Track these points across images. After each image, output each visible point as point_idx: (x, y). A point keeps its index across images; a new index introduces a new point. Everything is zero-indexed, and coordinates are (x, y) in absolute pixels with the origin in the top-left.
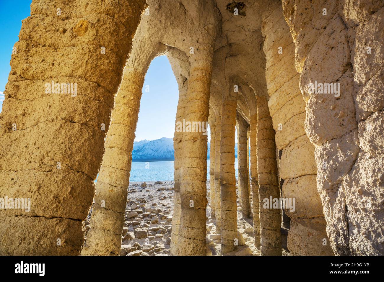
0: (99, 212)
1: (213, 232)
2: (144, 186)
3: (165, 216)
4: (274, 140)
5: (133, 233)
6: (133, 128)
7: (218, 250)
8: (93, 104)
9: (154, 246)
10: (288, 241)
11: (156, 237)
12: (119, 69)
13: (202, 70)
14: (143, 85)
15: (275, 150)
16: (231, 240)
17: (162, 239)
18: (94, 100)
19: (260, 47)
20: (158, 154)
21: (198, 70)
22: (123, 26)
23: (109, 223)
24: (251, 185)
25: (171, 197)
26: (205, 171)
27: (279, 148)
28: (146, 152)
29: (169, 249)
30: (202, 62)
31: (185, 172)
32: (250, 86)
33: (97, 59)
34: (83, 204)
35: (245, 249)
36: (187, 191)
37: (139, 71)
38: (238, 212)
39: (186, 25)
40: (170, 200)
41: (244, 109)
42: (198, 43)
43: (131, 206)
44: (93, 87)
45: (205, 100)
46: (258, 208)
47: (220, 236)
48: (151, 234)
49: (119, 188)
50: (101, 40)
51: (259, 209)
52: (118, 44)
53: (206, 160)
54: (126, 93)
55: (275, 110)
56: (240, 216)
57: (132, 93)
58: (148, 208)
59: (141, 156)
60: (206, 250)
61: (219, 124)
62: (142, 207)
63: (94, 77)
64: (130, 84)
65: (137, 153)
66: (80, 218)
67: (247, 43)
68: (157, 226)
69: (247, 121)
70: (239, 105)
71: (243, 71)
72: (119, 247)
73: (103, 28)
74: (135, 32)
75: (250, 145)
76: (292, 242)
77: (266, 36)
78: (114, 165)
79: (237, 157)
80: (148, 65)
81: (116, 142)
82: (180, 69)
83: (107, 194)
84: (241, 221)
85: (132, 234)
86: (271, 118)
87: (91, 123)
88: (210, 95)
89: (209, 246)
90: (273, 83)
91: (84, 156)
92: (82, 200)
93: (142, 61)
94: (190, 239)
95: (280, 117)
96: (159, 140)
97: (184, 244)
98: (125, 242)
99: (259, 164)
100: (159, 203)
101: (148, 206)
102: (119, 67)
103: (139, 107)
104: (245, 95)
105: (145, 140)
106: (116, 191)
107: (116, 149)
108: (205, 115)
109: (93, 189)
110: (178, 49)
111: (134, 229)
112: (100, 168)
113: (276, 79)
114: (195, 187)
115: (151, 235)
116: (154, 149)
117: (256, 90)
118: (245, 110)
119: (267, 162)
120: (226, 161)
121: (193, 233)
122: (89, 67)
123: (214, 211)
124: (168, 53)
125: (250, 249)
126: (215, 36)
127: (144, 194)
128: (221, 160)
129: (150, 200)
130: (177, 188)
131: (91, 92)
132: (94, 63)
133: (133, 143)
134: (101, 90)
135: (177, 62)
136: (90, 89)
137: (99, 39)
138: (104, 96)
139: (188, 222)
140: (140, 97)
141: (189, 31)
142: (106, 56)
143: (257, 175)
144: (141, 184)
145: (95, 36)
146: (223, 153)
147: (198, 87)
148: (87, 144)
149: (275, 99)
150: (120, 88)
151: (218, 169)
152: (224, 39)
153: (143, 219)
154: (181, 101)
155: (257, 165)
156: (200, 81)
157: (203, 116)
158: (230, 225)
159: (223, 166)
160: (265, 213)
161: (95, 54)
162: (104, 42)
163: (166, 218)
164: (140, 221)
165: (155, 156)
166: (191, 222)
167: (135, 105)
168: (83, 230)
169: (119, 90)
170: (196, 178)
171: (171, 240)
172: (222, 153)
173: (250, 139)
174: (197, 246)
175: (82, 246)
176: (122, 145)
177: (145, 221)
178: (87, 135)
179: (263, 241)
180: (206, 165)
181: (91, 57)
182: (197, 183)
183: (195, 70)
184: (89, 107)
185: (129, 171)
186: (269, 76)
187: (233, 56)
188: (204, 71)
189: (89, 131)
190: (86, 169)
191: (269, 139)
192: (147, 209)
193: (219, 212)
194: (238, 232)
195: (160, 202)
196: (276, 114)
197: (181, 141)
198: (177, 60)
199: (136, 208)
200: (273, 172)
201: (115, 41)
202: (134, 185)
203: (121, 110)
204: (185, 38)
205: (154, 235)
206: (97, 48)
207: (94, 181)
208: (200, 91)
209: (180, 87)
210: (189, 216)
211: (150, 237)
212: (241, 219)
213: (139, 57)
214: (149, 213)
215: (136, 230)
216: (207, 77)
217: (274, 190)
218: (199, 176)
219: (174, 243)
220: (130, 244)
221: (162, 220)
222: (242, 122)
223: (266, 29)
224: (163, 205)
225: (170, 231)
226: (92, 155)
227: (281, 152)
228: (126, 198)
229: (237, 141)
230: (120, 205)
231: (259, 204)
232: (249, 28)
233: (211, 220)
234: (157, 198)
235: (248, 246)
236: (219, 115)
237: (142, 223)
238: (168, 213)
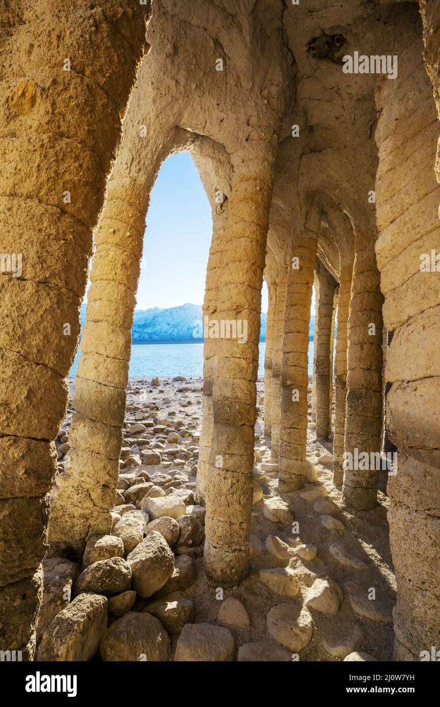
0: (82, 425)
1: (266, 459)
2: (155, 383)
3: (189, 431)
4: (380, 312)
5: (138, 456)
6: (132, 288)
7: (273, 487)
8: (54, 247)
9: (171, 477)
10: (388, 483)
11: (175, 463)
12: (98, 179)
13: (255, 179)
14: (147, 209)
15: (381, 330)
16: (294, 474)
17: (185, 467)
18: (57, 238)
19: (369, 132)
20: (178, 331)
21: (247, 180)
22: (101, 92)
23: (98, 442)
24: (335, 388)
25: (199, 403)
26: (255, 364)
27: (388, 327)
28: (158, 328)
29: (194, 483)
30: (255, 164)
31: (221, 364)
32: (345, 211)
33: (57, 161)
34: (49, 416)
35: (317, 488)
36: (224, 397)
37: (139, 182)
38: (309, 431)
39: (226, 88)
40: (197, 407)
41: (331, 254)
42: (248, 125)
43: (135, 415)
44: (53, 214)
45: (259, 238)
46: (343, 427)
47: (278, 466)
48: (166, 458)
49: (112, 388)
50: (62, 123)
51: (345, 428)
52: (95, 130)
53: (257, 345)
54: (117, 225)
55: (387, 258)
56: (312, 436)
57: (128, 225)
58: (162, 419)
59: (150, 334)
60: (252, 488)
61: (284, 281)
62: (153, 416)
63: (53, 197)
64: (123, 208)
65: (144, 329)
66: (46, 437)
67: (343, 125)
68: (176, 447)
69: (335, 277)
70: (322, 247)
71: (333, 181)
72: (116, 479)
73: (64, 97)
74: (125, 105)
75: (338, 321)
76: (395, 484)
77: (382, 109)
78: (102, 351)
79: (312, 338)
80: (155, 172)
81: (103, 313)
82: (214, 178)
83: (93, 398)
84: (313, 445)
85: (137, 458)
86: (378, 274)
87: (53, 281)
88: (268, 229)
89: (258, 481)
90: (388, 206)
91: (46, 337)
92: (48, 410)
93: (144, 164)
94: (227, 471)
95: (395, 271)
96: (180, 308)
97: (218, 478)
98: (126, 469)
99: (350, 354)
100: (180, 411)
101: (162, 415)
102: (99, 176)
103: (141, 250)
104: (334, 229)
105: (156, 309)
106: (106, 393)
107: (104, 324)
108: (258, 266)
109: (65, 393)
110: (210, 139)
111: (140, 450)
112: (74, 357)
113: (395, 198)
114: (237, 390)
115: (167, 461)
116: (173, 323)
117: (356, 220)
118: (332, 257)
119: (364, 351)
120: (293, 346)
121: (232, 462)
122: (44, 176)
123: (270, 427)
124: (192, 146)
125: (325, 489)
126: (283, 110)
127: (156, 397)
128: (285, 344)
129: (165, 407)
130: (207, 390)
131: (50, 225)
132: (51, 168)
133: (133, 314)
134: (68, 220)
135: (210, 165)
136: (47, 220)
137: (59, 121)
138: (73, 231)
139: (225, 446)
140: (143, 232)
141: (233, 100)
142: (73, 155)
143: (345, 372)
144: (151, 380)
145: (50, 115)
146: (288, 333)
147: (246, 212)
148: (49, 317)
149: (389, 238)
150: (101, 216)
151: (279, 359)
152: (300, 116)
153: (154, 435)
154: (217, 239)
155: (347, 354)
156: (250, 203)
157: (254, 268)
158: (294, 451)
159: (287, 355)
160: (355, 436)
161: (52, 152)
162: (69, 127)
163: (190, 435)
164: (149, 439)
165: (174, 335)
166: (229, 445)
167: (134, 247)
168: (53, 455)
169: (99, 221)
170: (239, 375)
171: (198, 470)
172: (286, 333)
173: (337, 309)
174: (238, 482)
175: (52, 479)
176: (115, 318)
177: (157, 438)
178: (49, 302)
179: (347, 478)
180: (258, 353)
181: (45, 157)
182: (242, 384)
183: (241, 180)
184: (49, 253)
185: (128, 360)
186: (382, 192)
187: (315, 152)
188: (258, 182)
189: (52, 295)
190: (50, 359)
191: (371, 310)
192: (160, 421)
193: (277, 429)
194: (308, 462)
195: (182, 409)
196: (388, 266)
197: (215, 311)
198: (210, 160)
199: (143, 419)
200: (374, 367)
201: (89, 125)
202: (139, 382)
203: (110, 256)
204: (223, 115)
205: (172, 460)
206: (56, 139)
207: (66, 380)
208: (250, 220)
209: (215, 213)
210: (225, 436)
211: (165, 463)
212: (314, 442)
213: (139, 155)
214: (163, 427)
215: (143, 452)
216: (263, 194)
217: (374, 399)
218: (244, 371)
219: (203, 474)
220: (134, 472)
221: (184, 439)
222: (325, 279)
223: (385, 93)
224: (187, 415)
225: (196, 456)
226: (59, 336)
227: (391, 334)
228: (124, 404)
229: (314, 311)
230: (115, 415)
231: (346, 419)
232: (349, 91)
233: (264, 441)
234: (177, 403)
235: (322, 484)
236: (284, 265)
237: (153, 442)
238: (194, 427)
